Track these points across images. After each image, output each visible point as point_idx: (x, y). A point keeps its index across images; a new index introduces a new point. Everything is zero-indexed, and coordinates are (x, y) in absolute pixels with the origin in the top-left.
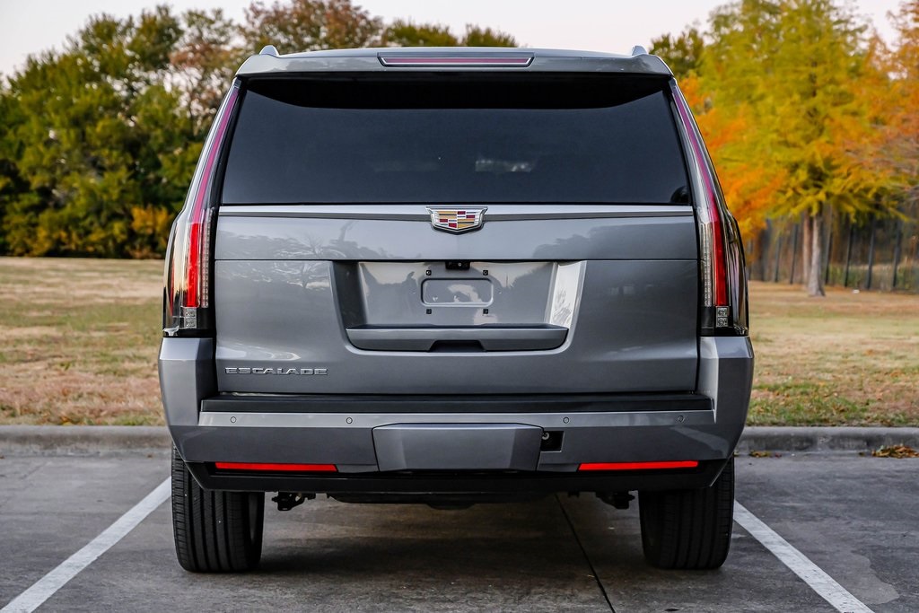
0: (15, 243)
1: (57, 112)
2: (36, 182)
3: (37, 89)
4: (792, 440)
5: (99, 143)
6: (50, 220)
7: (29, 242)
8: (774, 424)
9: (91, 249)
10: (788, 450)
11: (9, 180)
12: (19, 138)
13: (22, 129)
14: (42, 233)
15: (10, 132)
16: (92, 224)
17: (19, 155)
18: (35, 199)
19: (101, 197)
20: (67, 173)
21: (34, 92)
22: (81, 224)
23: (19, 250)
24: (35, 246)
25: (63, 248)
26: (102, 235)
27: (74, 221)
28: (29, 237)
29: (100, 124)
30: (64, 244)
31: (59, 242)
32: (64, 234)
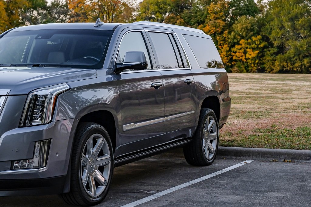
0: (267, 67)
1: (284, 16)
2: (276, 43)
3: (278, 7)
4: (303, 156)
5: (300, 28)
6: (280, 58)
7: (272, 67)
8: (303, 149)
9: (295, 69)
10: (301, 160)
11: (266, 43)
12: (270, 26)
13: (272, 23)
14: (277, 63)
15: (267, 24)
16: (296, 59)
17: (270, 34)
18: (276, 50)
19: (300, 49)
20: (288, 40)
21: (276, 8)
22: (292, 60)
23: (269, 70)
24: (275, 68)
25: (285, 69)
26: (300, 64)
27: (290, 58)
28: (273, 65)
29: (301, 20)
30: (285, 68)
31: (283, 67)
32: (285, 64)
